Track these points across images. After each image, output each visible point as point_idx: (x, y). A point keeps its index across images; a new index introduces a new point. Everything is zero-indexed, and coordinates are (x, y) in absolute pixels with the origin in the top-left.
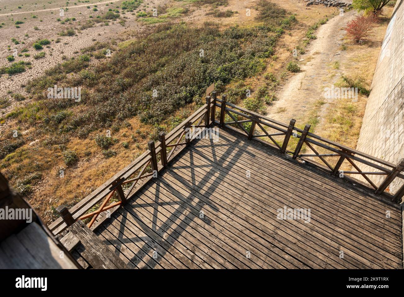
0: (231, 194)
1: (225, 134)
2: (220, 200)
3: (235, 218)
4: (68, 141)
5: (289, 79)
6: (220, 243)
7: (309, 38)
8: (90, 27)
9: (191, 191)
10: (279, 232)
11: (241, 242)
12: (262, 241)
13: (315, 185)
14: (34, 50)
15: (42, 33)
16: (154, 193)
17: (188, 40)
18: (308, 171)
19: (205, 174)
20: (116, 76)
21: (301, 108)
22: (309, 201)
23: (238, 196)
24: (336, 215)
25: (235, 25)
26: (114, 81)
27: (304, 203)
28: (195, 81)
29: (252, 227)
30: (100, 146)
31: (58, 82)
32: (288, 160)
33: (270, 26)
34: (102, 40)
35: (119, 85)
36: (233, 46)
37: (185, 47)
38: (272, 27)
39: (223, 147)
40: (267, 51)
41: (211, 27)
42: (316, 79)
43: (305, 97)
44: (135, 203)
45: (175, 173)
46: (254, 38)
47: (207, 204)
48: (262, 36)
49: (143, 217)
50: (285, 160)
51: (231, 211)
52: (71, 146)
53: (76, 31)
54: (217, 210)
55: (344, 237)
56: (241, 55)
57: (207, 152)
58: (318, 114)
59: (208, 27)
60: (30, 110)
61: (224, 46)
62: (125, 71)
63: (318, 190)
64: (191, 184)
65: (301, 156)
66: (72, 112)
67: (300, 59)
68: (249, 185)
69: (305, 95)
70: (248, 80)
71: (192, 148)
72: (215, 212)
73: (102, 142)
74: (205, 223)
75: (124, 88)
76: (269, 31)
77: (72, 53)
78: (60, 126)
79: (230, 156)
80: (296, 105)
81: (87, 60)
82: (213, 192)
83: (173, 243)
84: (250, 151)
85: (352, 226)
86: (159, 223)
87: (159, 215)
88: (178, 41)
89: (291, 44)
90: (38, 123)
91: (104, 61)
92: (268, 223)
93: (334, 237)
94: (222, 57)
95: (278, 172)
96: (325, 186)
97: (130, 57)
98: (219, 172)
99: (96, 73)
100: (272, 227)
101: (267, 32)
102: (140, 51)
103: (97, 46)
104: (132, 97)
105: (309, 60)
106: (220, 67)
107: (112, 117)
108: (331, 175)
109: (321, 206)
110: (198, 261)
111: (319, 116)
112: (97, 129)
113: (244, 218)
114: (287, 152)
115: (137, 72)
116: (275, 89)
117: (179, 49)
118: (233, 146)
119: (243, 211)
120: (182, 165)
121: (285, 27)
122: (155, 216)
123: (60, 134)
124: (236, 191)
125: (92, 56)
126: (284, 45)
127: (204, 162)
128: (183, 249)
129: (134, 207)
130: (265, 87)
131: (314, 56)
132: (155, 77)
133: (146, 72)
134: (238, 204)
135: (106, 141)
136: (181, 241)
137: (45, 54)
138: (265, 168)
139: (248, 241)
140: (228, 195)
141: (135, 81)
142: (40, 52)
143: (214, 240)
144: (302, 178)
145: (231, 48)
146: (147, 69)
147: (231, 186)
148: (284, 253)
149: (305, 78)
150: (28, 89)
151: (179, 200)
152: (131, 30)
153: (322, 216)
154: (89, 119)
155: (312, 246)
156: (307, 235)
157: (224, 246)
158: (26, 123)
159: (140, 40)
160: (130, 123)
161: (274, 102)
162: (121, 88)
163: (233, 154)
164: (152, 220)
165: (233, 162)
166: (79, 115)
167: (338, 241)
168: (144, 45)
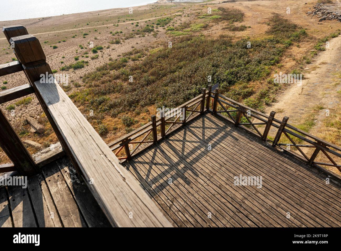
0: (211, 166)
1: (216, 120)
2: (201, 169)
3: (211, 184)
4: (103, 118)
5: (291, 85)
6: (195, 200)
7: (317, 49)
8: (131, 38)
9: (180, 158)
10: (246, 202)
11: (211, 203)
12: (230, 206)
13: (289, 170)
14: (92, 53)
15: (99, 42)
16: (152, 155)
17: (204, 49)
18: (284, 158)
19: (193, 148)
20: (144, 74)
21: (299, 111)
22: (280, 182)
23: (216, 168)
24: (304, 198)
25: (247, 38)
26: (142, 77)
27: (275, 183)
28: (204, 81)
29: (223, 193)
30: (125, 124)
31: (104, 76)
32: (268, 147)
33: (279, 39)
34: (138, 47)
35: (145, 81)
36: (242, 55)
37: (201, 54)
38: (281, 39)
39: (212, 130)
40: (273, 59)
41: (225, 39)
42: (319, 86)
43: (304, 101)
44: (136, 160)
45: (170, 144)
46: (262, 49)
47: (190, 170)
48: (270, 47)
49: (140, 171)
50: (264, 147)
51: (208, 178)
52: (105, 121)
53: (122, 40)
54: (197, 176)
55: (309, 218)
56: (248, 63)
57: (198, 132)
58: (316, 117)
59: (222, 39)
60: (82, 94)
61: (234, 54)
62: (151, 71)
63: (291, 175)
64: (181, 154)
65: (280, 145)
66: (109, 98)
67: (305, 68)
68: (228, 161)
69: (305, 100)
70: (251, 83)
71: (186, 128)
72: (195, 177)
73: (126, 121)
74: (185, 183)
75: (149, 83)
76: (277, 43)
77: (116, 56)
78: (100, 107)
79: (216, 138)
80: (294, 108)
81: (126, 61)
82: (197, 162)
83: (158, 192)
84: (234, 136)
85: (319, 211)
86: (151, 177)
87: (152, 171)
88: (196, 49)
89: (298, 54)
90: (86, 104)
91: (137, 63)
92: (238, 193)
93: (297, 216)
94: (231, 63)
95: (257, 155)
96: (298, 172)
97: (157, 61)
98: (204, 148)
99: (130, 71)
100: (241, 197)
101: (275, 44)
102: (165, 57)
103: (134, 51)
104: (153, 91)
105: (314, 69)
106: (228, 71)
107: (137, 104)
108: (307, 165)
109: (291, 189)
110: (174, 209)
111: (316, 119)
112: (124, 112)
113: (218, 186)
114: (268, 140)
115: (160, 72)
116: (276, 92)
117: (195, 56)
118: (220, 129)
119: (218, 180)
120: (176, 138)
121: (294, 39)
122: (149, 171)
123: (99, 113)
124: (216, 164)
125: (129, 58)
126: (291, 55)
127: (194, 139)
128: (165, 198)
129: (135, 162)
130: (267, 90)
131: (319, 66)
132: (173, 76)
133: (167, 72)
134: (215, 174)
135: (129, 121)
136: (165, 193)
137: (98, 56)
138: (245, 151)
139: (218, 203)
140: (208, 166)
141: (158, 79)
142: (95, 55)
143: (190, 197)
144: (277, 163)
145: (240, 56)
146: (168, 70)
147: (212, 160)
148: (247, 218)
149: (308, 85)
150: (84, 80)
151: (169, 163)
152: (160, 40)
153: (290, 197)
154: (120, 104)
155: (274, 219)
156: (272, 209)
157: (198, 203)
158: (79, 103)
159: (166, 48)
160: (149, 109)
161: (273, 103)
162: (146, 83)
163: (219, 136)
164: (146, 174)
165: (218, 142)
166: (114, 100)
167: (302, 220)
168: (168, 52)
